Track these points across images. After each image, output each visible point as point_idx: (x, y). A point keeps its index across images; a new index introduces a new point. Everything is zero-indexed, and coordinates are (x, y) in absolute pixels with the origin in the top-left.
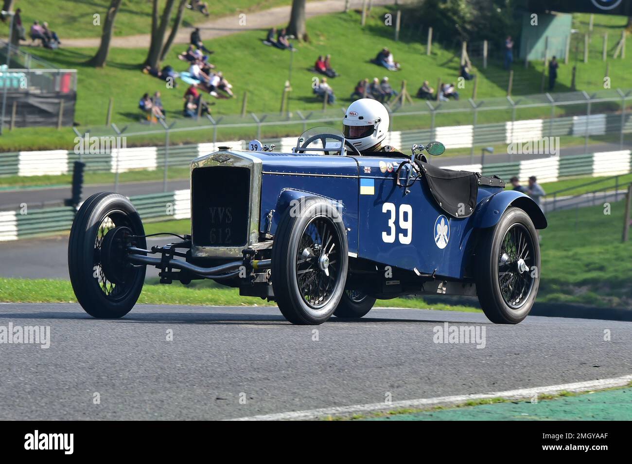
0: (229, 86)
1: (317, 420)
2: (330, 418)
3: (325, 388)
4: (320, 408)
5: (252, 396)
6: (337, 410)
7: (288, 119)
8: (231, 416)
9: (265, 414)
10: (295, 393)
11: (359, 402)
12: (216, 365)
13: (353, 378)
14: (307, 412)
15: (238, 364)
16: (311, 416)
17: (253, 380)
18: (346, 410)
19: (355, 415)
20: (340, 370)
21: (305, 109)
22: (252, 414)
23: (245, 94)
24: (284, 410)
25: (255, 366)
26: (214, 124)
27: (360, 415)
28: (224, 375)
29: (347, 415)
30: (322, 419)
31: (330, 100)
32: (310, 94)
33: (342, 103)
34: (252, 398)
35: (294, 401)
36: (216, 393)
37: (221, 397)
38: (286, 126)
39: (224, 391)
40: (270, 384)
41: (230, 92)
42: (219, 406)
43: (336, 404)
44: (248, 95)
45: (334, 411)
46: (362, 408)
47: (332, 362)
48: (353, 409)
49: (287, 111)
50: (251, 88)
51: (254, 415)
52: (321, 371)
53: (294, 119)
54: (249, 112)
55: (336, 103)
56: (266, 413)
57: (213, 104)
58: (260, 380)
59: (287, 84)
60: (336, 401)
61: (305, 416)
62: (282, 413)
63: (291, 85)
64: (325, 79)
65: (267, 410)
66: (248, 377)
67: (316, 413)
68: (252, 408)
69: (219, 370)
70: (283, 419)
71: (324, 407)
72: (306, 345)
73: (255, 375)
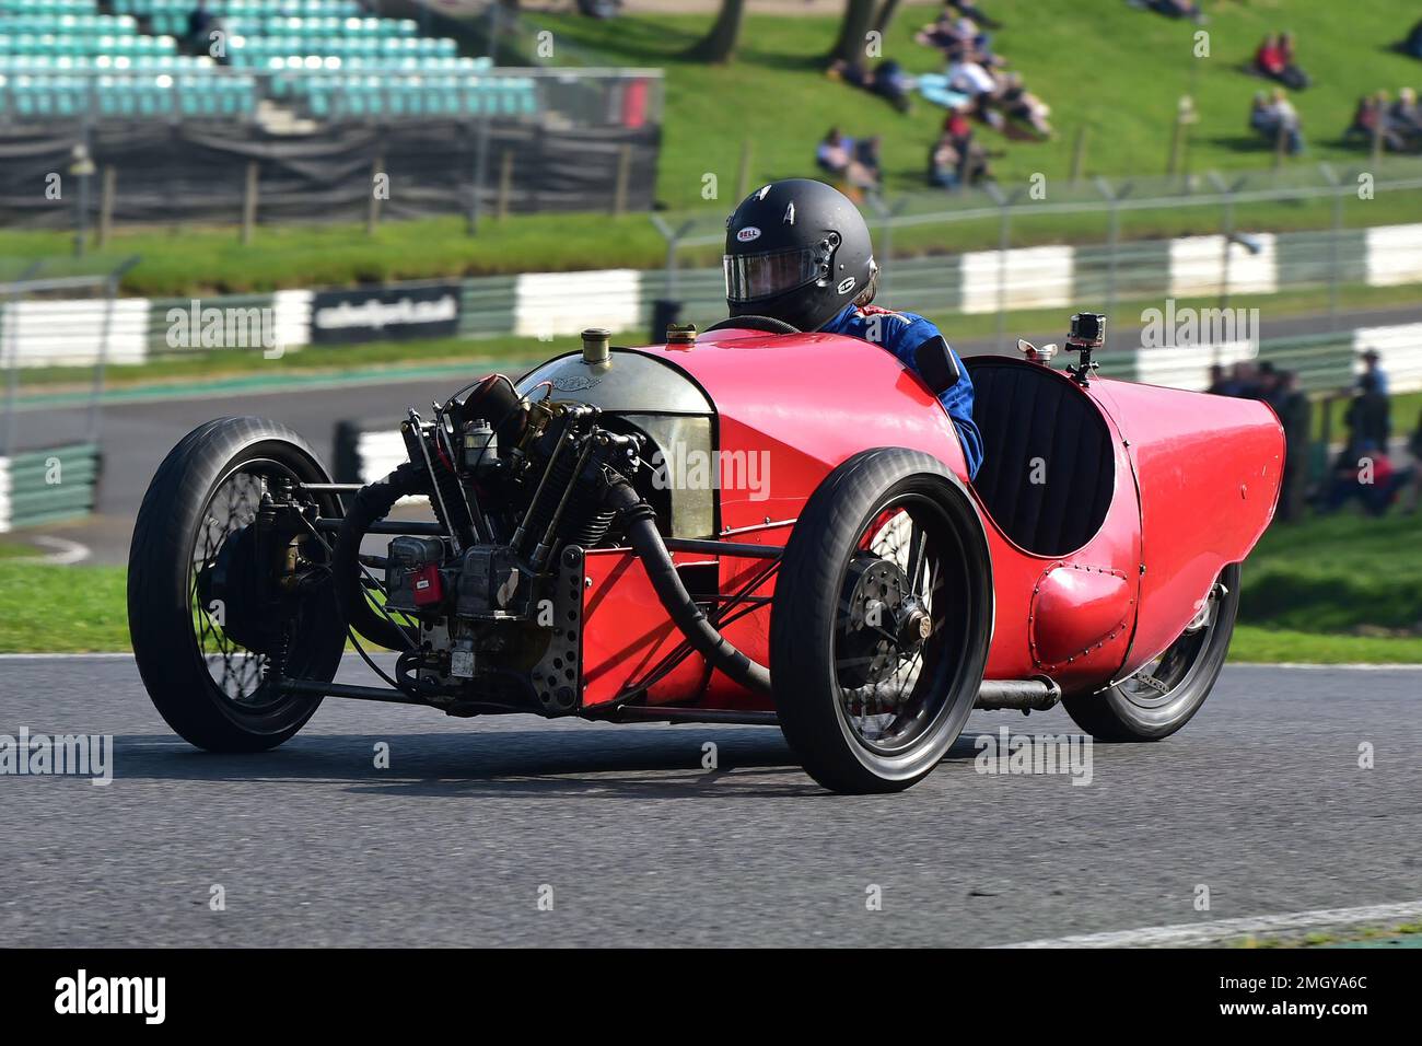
0: (1040, 110)
1: (1216, 946)
2: (1251, 943)
3: (1244, 867)
4: (1227, 917)
5: (1060, 887)
6: (1269, 923)
7: (1186, 192)
8: (1005, 938)
9: (1089, 933)
10: (1165, 879)
11: (1325, 902)
12: (975, 811)
13: (1315, 842)
14: (1192, 928)
15: (1030, 808)
16: (1202, 936)
17: (1063, 846)
18: (1294, 922)
19: (1312, 936)
20: (1283, 822)
21: (1229, 167)
22: (1058, 933)
23: (1079, 134)
24: (1138, 923)
25: (1073, 812)
26: (999, 206)
27: (1327, 936)
28: (991, 835)
29: (1291, 934)
30: (1231, 945)
31: (1292, 146)
32: (1242, 130)
33: (1323, 151)
34: (1058, 893)
35: (1160, 901)
36: (971, 880)
37: (983, 888)
38: (1183, 210)
39: (992, 875)
40: (1108, 858)
41: (1044, 126)
42: (976, 914)
43: (1268, 908)
44: (1089, 133)
45: (1261, 926)
46: (1333, 918)
47: (1264, 801)
48: (1309, 921)
49: (1186, 173)
50: (1095, 114)
51: (1063, 936)
52: (1234, 824)
53: (1202, 192)
54: (1091, 175)
55: (1307, 151)
56: (1093, 930)
57: (1000, 155)
58: (1080, 847)
59: (1186, 103)
60: (1268, 900)
61: (1190, 937)
62: (1130, 929)
63: (1197, 107)
64: (1279, 91)
65: (1095, 923)
66: (1052, 839)
67: (1218, 931)
68: (1058, 917)
69: (979, 821)
70: (1133, 944)
71: (1238, 916)
72: (1200, 760)
73: (1071, 834)
